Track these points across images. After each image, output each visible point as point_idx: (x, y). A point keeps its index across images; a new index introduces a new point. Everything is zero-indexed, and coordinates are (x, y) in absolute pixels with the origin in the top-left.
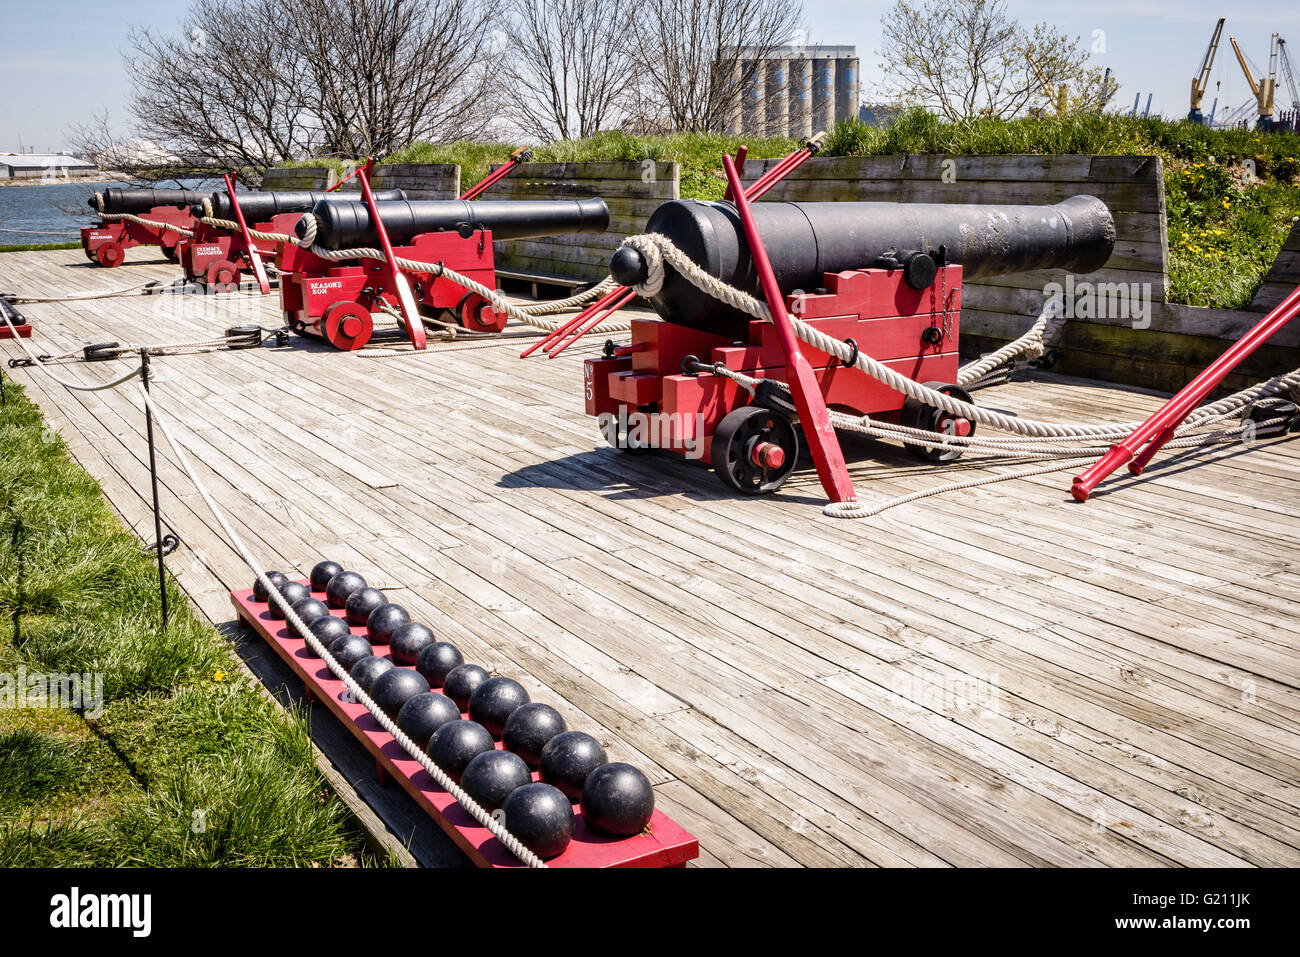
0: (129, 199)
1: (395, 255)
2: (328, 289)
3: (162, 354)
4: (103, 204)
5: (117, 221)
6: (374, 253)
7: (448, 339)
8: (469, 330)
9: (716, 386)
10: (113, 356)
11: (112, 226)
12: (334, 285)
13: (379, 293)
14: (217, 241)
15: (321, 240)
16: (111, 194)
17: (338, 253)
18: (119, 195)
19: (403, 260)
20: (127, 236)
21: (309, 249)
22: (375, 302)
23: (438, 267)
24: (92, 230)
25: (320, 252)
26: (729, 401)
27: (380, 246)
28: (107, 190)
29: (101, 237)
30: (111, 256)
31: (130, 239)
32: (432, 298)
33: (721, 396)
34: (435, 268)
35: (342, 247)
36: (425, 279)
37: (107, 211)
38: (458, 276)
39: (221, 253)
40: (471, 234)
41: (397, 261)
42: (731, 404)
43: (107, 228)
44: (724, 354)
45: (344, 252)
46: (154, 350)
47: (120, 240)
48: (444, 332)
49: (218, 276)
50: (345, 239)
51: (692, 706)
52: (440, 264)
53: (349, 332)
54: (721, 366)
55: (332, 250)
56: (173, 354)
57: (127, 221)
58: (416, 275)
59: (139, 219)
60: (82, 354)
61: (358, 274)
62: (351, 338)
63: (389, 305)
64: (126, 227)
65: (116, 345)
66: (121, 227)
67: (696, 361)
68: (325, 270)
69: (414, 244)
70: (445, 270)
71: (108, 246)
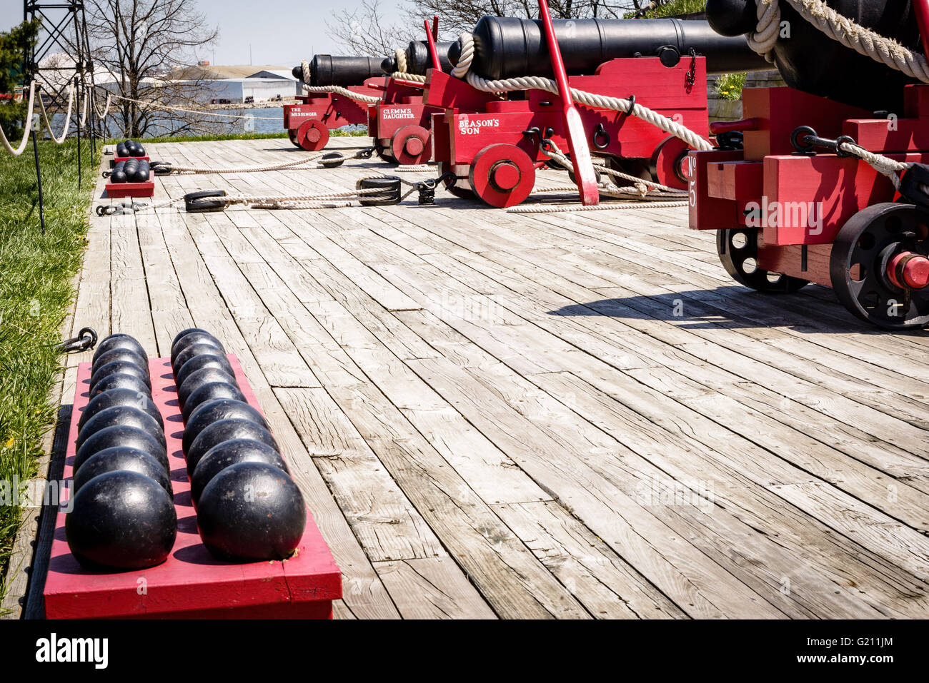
0: (340, 68)
1: (571, 85)
2: (481, 128)
3: (276, 208)
4: (309, 74)
5: (323, 95)
6: (544, 82)
7: (637, 198)
8: (666, 188)
9: (842, 172)
10: (217, 207)
11: (317, 101)
12: (489, 123)
13: (549, 135)
14: (408, 102)
15: (480, 67)
16: (319, 62)
17: (499, 83)
18: (328, 63)
19: (582, 93)
20: (334, 113)
21: (464, 79)
22: (541, 146)
23: (628, 103)
24: (295, 106)
25: (477, 83)
26: (862, 192)
27: (552, 74)
28: (315, 58)
29: (303, 114)
30: (313, 136)
31: (338, 116)
32: (619, 144)
33: (849, 186)
34: (624, 103)
35: (504, 76)
36: (611, 119)
37: (313, 83)
38: (654, 115)
39: (412, 116)
40: (678, 61)
41: (572, 92)
42: (867, 199)
43: (311, 103)
44: (856, 125)
45: (506, 82)
46: (267, 201)
47: (326, 117)
48: (630, 189)
49: (406, 145)
50: (509, 66)
51: (557, 499)
52: (631, 99)
53: (501, 183)
54: (848, 141)
55: (491, 79)
56: (289, 208)
57: (335, 95)
58: (599, 113)
59: (349, 92)
60: (183, 204)
61: (523, 110)
62: (505, 191)
63: (560, 151)
64: (333, 103)
65: (223, 194)
66: (328, 101)
67: (811, 133)
68: (482, 104)
69: (598, 73)
70: (637, 107)
71: (311, 124)
